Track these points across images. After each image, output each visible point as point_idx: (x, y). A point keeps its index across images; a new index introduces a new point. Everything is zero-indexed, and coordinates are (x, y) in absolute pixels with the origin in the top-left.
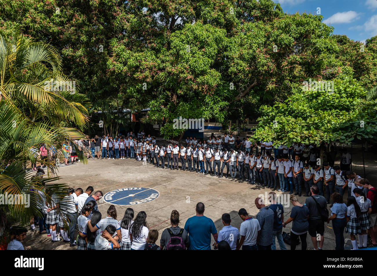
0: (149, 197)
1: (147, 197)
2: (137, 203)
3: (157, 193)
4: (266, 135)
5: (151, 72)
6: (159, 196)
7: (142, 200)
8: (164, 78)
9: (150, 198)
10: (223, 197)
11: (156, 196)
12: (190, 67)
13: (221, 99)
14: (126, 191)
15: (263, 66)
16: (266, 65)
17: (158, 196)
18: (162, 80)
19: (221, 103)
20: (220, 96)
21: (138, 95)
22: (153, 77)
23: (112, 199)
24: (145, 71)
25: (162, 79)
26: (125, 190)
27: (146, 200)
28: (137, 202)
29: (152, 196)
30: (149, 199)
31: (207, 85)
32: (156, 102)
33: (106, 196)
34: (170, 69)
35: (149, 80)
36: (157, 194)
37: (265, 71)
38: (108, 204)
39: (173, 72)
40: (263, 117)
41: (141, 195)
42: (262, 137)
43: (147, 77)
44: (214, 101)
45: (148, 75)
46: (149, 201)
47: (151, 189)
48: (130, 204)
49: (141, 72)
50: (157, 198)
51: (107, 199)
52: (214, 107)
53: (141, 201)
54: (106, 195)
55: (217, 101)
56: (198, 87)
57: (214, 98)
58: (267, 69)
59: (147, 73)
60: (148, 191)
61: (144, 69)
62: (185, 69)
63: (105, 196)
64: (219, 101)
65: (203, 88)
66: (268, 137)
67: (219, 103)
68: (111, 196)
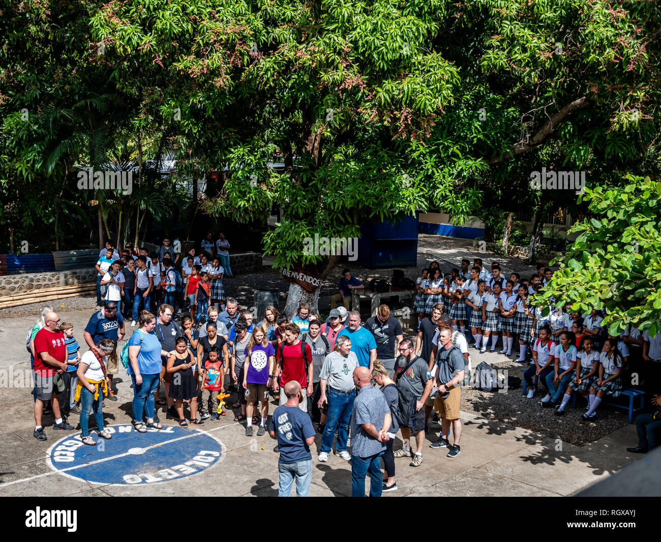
0: (188, 460)
1: (183, 462)
2: (144, 480)
3: (217, 447)
4: (581, 289)
5: (230, 56)
6: (221, 460)
7: (164, 472)
8: (272, 75)
9: (192, 466)
10: (424, 483)
11: (211, 459)
12: (356, 48)
13: (462, 151)
14: (125, 434)
15: (601, 48)
16: (611, 45)
17: (217, 459)
18: (266, 84)
19: (461, 162)
20: (457, 140)
21: (194, 124)
22: (236, 72)
23: (72, 459)
24: (211, 51)
25: (268, 79)
26: (122, 430)
27: (177, 471)
28: (146, 475)
29: (200, 459)
30: (186, 468)
31: (409, 110)
32: (251, 152)
33: (60, 448)
34: (290, 50)
35: (222, 81)
36: (216, 454)
37: (610, 64)
38: (56, 475)
39: (301, 61)
40: (589, 222)
41: (165, 454)
42: (568, 296)
43: (214, 72)
44: (439, 157)
45: (219, 67)
46: (185, 476)
47: (203, 432)
48: (124, 483)
49: (199, 55)
50: (214, 466)
51: (57, 459)
52: (438, 175)
53: (161, 472)
54: (61, 444)
55: (448, 156)
56: (381, 115)
57: (438, 145)
58: (616, 58)
59: (216, 59)
60: (191, 438)
61: (206, 44)
62: (339, 54)
63: (57, 447)
64: (454, 155)
65: (395, 119)
66: (589, 296)
67: (455, 162)
68: (74, 448)
